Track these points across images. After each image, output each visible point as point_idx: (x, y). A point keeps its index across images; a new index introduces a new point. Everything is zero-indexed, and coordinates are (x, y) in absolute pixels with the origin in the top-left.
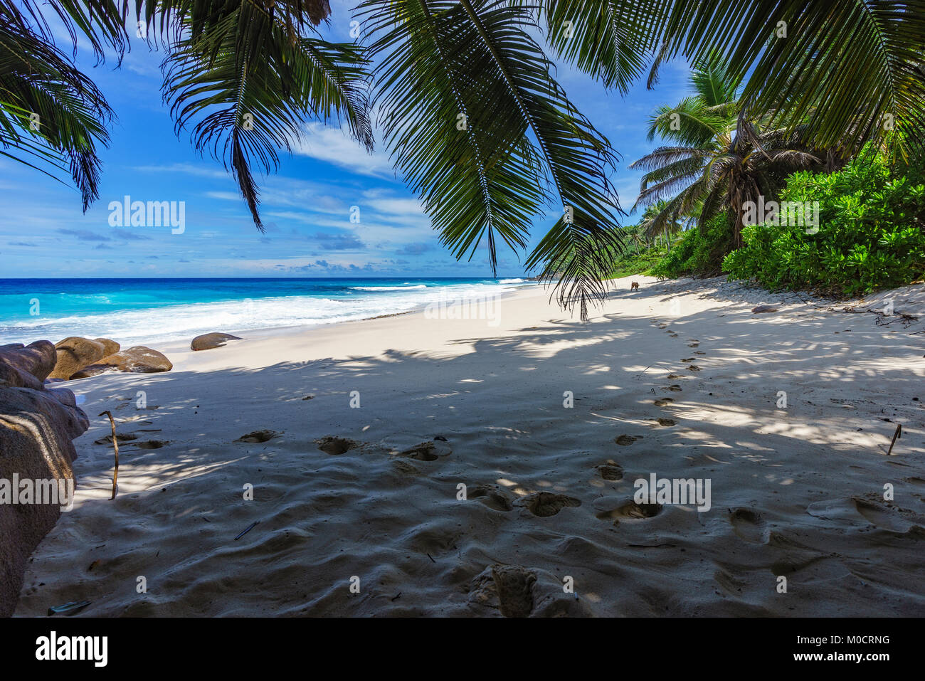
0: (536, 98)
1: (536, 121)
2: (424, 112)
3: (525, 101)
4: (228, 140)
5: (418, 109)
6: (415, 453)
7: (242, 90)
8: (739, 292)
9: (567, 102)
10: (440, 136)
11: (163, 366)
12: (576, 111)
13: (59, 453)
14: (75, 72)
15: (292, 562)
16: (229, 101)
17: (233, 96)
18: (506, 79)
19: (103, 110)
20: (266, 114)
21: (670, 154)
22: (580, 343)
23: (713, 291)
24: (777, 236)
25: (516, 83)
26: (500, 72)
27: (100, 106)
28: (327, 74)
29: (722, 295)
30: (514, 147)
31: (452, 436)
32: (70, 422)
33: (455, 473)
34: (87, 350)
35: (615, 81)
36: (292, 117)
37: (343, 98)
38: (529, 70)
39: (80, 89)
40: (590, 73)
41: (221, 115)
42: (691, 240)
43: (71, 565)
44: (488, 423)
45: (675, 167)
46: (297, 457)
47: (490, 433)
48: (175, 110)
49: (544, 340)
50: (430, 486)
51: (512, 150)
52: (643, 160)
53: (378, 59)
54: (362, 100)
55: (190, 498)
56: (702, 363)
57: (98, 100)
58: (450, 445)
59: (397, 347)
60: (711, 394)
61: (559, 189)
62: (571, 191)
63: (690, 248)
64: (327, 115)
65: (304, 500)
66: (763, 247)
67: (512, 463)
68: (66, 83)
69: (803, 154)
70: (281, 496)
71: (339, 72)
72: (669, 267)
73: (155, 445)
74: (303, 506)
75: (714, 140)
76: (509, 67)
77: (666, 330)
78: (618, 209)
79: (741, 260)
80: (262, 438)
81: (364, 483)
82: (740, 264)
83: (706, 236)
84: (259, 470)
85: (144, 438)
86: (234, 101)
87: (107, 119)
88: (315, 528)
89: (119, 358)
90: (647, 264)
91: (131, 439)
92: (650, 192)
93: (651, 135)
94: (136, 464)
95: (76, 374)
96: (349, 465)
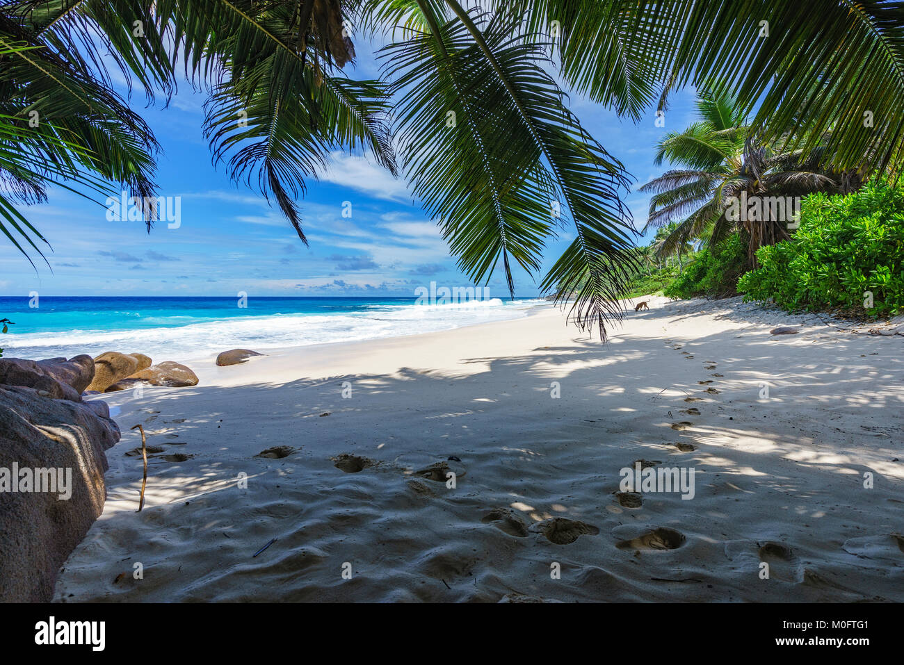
0: (549, 127)
1: (548, 148)
2: (441, 142)
3: (538, 130)
4: (261, 170)
5: (436, 139)
6: (429, 473)
7: (274, 124)
8: (756, 313)
9: (581, 129)
10: (457, 164)
11: (190, 381)
12: (591, 139)
13: (94, 464)
14: (129, 111)
15: (308, 583)
16: (263, 135)
17: (265, 131)
18: (519, 111)
19: (151, 144)
20: (295, 145)
21: (680, 177)
22: (594, 363)
23: (728, 312)
24: (793, 257)
25: (530, 113)
26: (514, 103)
27: (149, 141)
28: (352, 109)
29: (739, 315)
30: (528, 173)
31: (466, 456)
32: (104, 433)
33: (469, 495)
34: (122, 364)
35: (627, 110)
36: (318, 148)
37: (366, 129)
38: (543, 101)
39: (133, 127)
40: (602, 103)
41: (255, 148)
42: (703, 261)
43: (98, 577)
44: (501, 444)
45: (684, 190)
46: (314, 474)
47: (503, 454)
48: (214, 143)
49: (558, 360)
50: (445, 508)
51: (526, 176)
52: (652, 183)
53: (400, 94)
54: (384, 130)
55: (212, 512)
56: (721, 386)
57: (147, 136)
58: (464, 466)
59: (412, 365)
60: (731, 419)
61: (572, 212)
62: (585, 214)
63: (702, 269)
64: (352, 146)
65: (320, 518)
66: (779, 269)
67: (527, 486)
68: (120, 122)
69: (817, 176)
70: (297, 513)
71: (362, 107)
72: (682, 288)
73: (180, 458)
74: (319, 524)
75: (723, 164)
76: (523, 99)
77: (681, 351)
78: (632, 230)
79: (757, 281)
80: (280, 453)
81: (379, 503)
82: (755, 285)
83: (719, 257)
84: (278, 487)
85: (170, 451)
86: (267, 134)
87: (154, 151)
88: (330, 548)
89: (151, 373)
90: (659, 284)
91: (158, 452)
92: (660, 214)
93: (659, 159)
94: (162, 476)
95: (111, 387)
96: (365, 484)
